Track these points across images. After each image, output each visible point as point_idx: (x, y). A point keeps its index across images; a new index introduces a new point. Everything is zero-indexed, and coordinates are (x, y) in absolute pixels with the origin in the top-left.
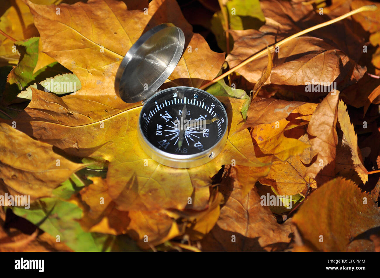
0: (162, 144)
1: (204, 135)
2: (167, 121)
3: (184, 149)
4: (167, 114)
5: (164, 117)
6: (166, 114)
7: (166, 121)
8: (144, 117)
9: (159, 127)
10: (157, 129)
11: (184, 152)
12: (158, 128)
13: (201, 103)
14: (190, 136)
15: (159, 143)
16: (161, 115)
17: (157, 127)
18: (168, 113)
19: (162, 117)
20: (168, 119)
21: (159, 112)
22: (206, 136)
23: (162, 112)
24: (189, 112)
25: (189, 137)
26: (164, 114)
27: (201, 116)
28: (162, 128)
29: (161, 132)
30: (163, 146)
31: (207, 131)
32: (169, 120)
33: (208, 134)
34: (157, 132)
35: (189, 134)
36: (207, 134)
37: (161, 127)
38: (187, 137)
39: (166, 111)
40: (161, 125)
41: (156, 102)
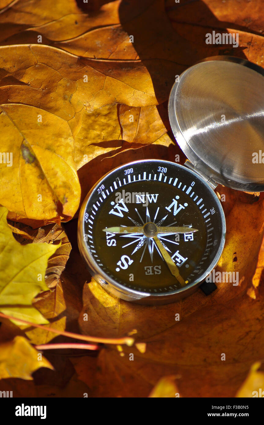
0: (119, 206)
1: (149, 268)
2: (168, 209)
3: (113, 240)
4: (181, 207)
5: (175, 202)
6: (180, 205)
7: (166, 208)
8: (163, 170)
11: (108, 241)
14: (143, 247)
16: (178, 197)
18: (184, 208)
19: (174, 200)
20: (172, 209)
21: (183, 194)
23: (184, 199)
24: (191, 240)
25: (140, 245)
26: (180, 202)
27: (187, 259)
30: (115, 208)
31: (158, 272)
32: (170, 211)
33: (151, 274)
35: (145, 244)
36: (151, 271)
38: (140, 243)
39: (186, 205)
40: (157, 200)
41: (193, 184)
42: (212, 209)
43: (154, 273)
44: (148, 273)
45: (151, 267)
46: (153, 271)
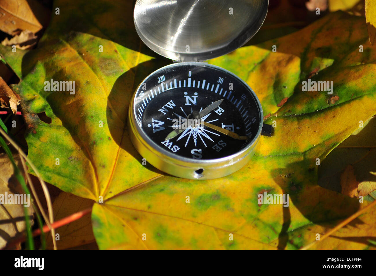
0: (155, 124)
1: (216, 147)
2: (187, 104)
3: (174, 147)
4: (195, 97)
5: (188, 98)
6: (192, 97)
7: (186, 104)
9: (171, 105)
10: (166, 105)
11: (172, 149)
12: (168, 105)
13: (244, 109)
14: (198, 137)
15: (153, 122)
16: (186, 93)
17: (169, 103)
18: (197, 97)
19: (185, 96)
20: (190, 102)
21: (187, 89)
23: (191, 91)
24: (223, 112)
26: (191, 94)
27: (233, 124)
28: (172, 108)
29: (168, 111)
30: (153, 127)
31: (224, 145)
32: (190, 104)
34: (163, 107)
35: (197, 134)
36: (220, 148)
37: (173, 106)
38: (193, 136)
39: (196, 94)
40: (175, 104)
41: (190, 73)
42: (218, 79)
43: (222, 147)
44: (218, 150)
45: (216, 145)
46: (221, 146)
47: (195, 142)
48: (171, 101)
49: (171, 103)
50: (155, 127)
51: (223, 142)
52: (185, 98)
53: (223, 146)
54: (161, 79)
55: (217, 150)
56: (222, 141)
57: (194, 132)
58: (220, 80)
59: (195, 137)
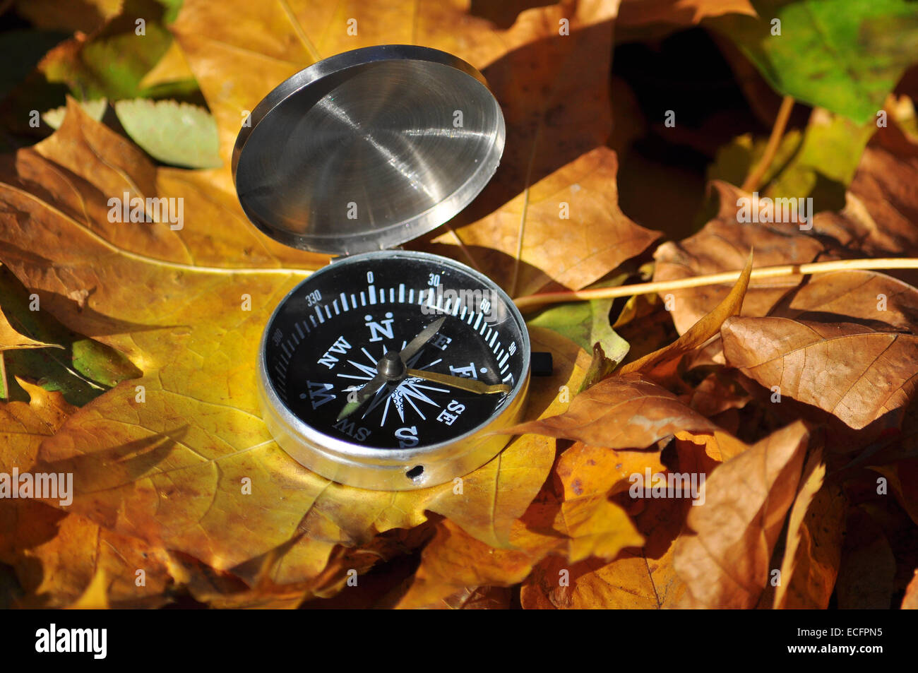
0: (313, 391)
1: (444, 416)
2: (375, 338)
3: (360, 430)
4: (387, 323)
5: (374, 326)
6: (383, 322)
7: (371, 340)
8: (312, 300)
9: (342, 346)
10: (331, 349)
11: (356, 436)
12: (336, 347)
13: (490, 331)
14: (405, 403)
15: (309, 387)
16: (368, 318)
17: (336, 344)
18: (392, 321)
19: (367, 325)
20: (379, 334)
21: (369, 309)
22: (445, 421)
23: (378, 312)
24: (448, 342)
25: (399, 403)
26: (378, 318)
27: (472, 364)
28: (345, 352)
29: (337, 360)
30: (312, 398)
31: (460, 409)
32: (381, 339)
33: (454, 418)
34: (326, 355)
35: (403, 397)
36: (451, 416)
37: (345, 349)
38: (395, 401)
39: (389, 315)
40: (349, 343)
41: (370, 276)
42: (429, 279)
43: (458, 414)
44: (450, 422)
45: (444, 412)
46: (454, 413)
47: (401, 414)
48: (341, 339)
49: (341, 342)
50: (315, 397)
51: (457, 403)
52: (369, 327)
53: (459, 412)
54: (314, 298)
55: (447, 423)
56: (454, 402)
57: (396, 394)
58: (431, 279)
59: (399, 404)
